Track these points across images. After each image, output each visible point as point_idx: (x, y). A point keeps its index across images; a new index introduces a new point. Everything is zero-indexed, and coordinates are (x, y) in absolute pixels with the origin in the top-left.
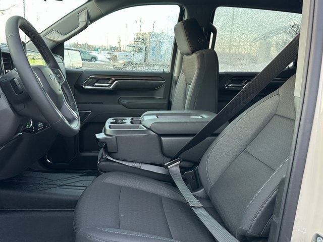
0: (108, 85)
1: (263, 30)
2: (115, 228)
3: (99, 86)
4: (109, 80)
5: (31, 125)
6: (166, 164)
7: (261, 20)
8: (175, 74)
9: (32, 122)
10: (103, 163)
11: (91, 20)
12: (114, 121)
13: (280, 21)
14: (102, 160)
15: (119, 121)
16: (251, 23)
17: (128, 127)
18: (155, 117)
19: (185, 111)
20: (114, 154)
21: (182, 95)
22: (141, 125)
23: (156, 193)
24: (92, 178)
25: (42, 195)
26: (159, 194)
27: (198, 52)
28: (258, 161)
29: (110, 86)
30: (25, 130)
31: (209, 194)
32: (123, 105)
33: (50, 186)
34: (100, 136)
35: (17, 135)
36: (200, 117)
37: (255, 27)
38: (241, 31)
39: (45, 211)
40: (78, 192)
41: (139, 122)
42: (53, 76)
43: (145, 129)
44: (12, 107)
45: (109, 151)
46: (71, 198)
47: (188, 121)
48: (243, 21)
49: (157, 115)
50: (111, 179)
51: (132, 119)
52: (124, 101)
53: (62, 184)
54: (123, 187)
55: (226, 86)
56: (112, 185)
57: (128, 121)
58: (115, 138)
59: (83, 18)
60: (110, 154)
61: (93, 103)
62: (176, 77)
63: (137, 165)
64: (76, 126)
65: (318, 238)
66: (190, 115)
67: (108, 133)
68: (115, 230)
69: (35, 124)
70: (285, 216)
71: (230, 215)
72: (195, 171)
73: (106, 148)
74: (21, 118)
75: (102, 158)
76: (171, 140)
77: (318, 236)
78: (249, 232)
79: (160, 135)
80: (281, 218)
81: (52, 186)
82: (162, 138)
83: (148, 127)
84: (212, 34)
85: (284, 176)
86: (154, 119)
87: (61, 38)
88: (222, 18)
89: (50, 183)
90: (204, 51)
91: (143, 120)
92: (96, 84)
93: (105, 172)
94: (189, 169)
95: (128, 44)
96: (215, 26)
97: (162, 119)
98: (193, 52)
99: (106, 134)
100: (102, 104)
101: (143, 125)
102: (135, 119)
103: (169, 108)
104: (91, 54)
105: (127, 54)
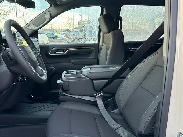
0: (63, 52)
1: (148, 17)
2: (69, 133)
3: (58, 53)
4: (64, 49)
5: (21, 78)
6: (95, 95)
7: (147, 11)
8: (101, 44)
9: (21, 76)
10: (61, 97)
11: (52, 17)
12: (67, 73)
13: (158, 11)
14: (61, 95)
15: (70, 73)
16: (142, 14)
17: (75, 76)
18: (89, 69)
19: (107, 65)
20: (67, 92)
21: (105, 56)
22: (82, 74)
23: (92, 112)
24: (56, 105)
25: (28, 117)
26: (93, 113)
27: (112, 32)
28: (147, 92)
29: (64, 53)
30: (18, 81)
31: (121, 112)
32: (72, 63)
33: (33, 111)
34: (59, 82)
35: (12, 85)
36: (115, 68)
37: (144, 15)
38: (136, 18)
39: (30, 125)
40: (48, 114)
41: (81, 72)
42: (31, 51)
43: (84, 76)
44: (9, 69)
45: (64, 90)
46: (45, 117)
47: (108, 71)
48: (137, 13)
49: (91, 68)
50: (66, 106)
51: (77, 71)
52: (73, 61)
53: (39, 109)
54: (73, 110)
55: (130, 49)
56: (67, 109)
57: (74, 72)
58: (67, 83)
59: (48, 17)
60: (65, 92)
61: (55, 63)
62: (101, 46)
63: (80, 97)
64: (44, 78)
65: (181, 135)
66: (109, 67)
67: (64, 80)
68: (69, 134)
69: (23, 77)
70: (162, 123)
71: (133, 123)
72: (113, 99)
73: (63, 88)
74: (15, 75)
75: (61, 94)
76: (99, 82)
77: (180, 133)
78: (143, 132)
79: (93, 80)
80: (159, 124)
81: (34, 111)
82: (94, 81)
83: (86, 75)
84: (120, 21)
85: (160, 100)
86: (89, 71)
87: (36, 28)
88: (125, 12)
89: (33, 109)
90: (115, 31)
91: (83, 71)
92: (57, 52)
93: (63, 102)
94: (109, 98)
95: (75, 28)
96: (121, 16)
97: (94, 70)
98: (109, 32)
99: (62, 81)
100: (61, 63)
101: (83, 74)
102: (79, 71)
103: (98, 64)
104: (54, 34)
105: (75, 33)
